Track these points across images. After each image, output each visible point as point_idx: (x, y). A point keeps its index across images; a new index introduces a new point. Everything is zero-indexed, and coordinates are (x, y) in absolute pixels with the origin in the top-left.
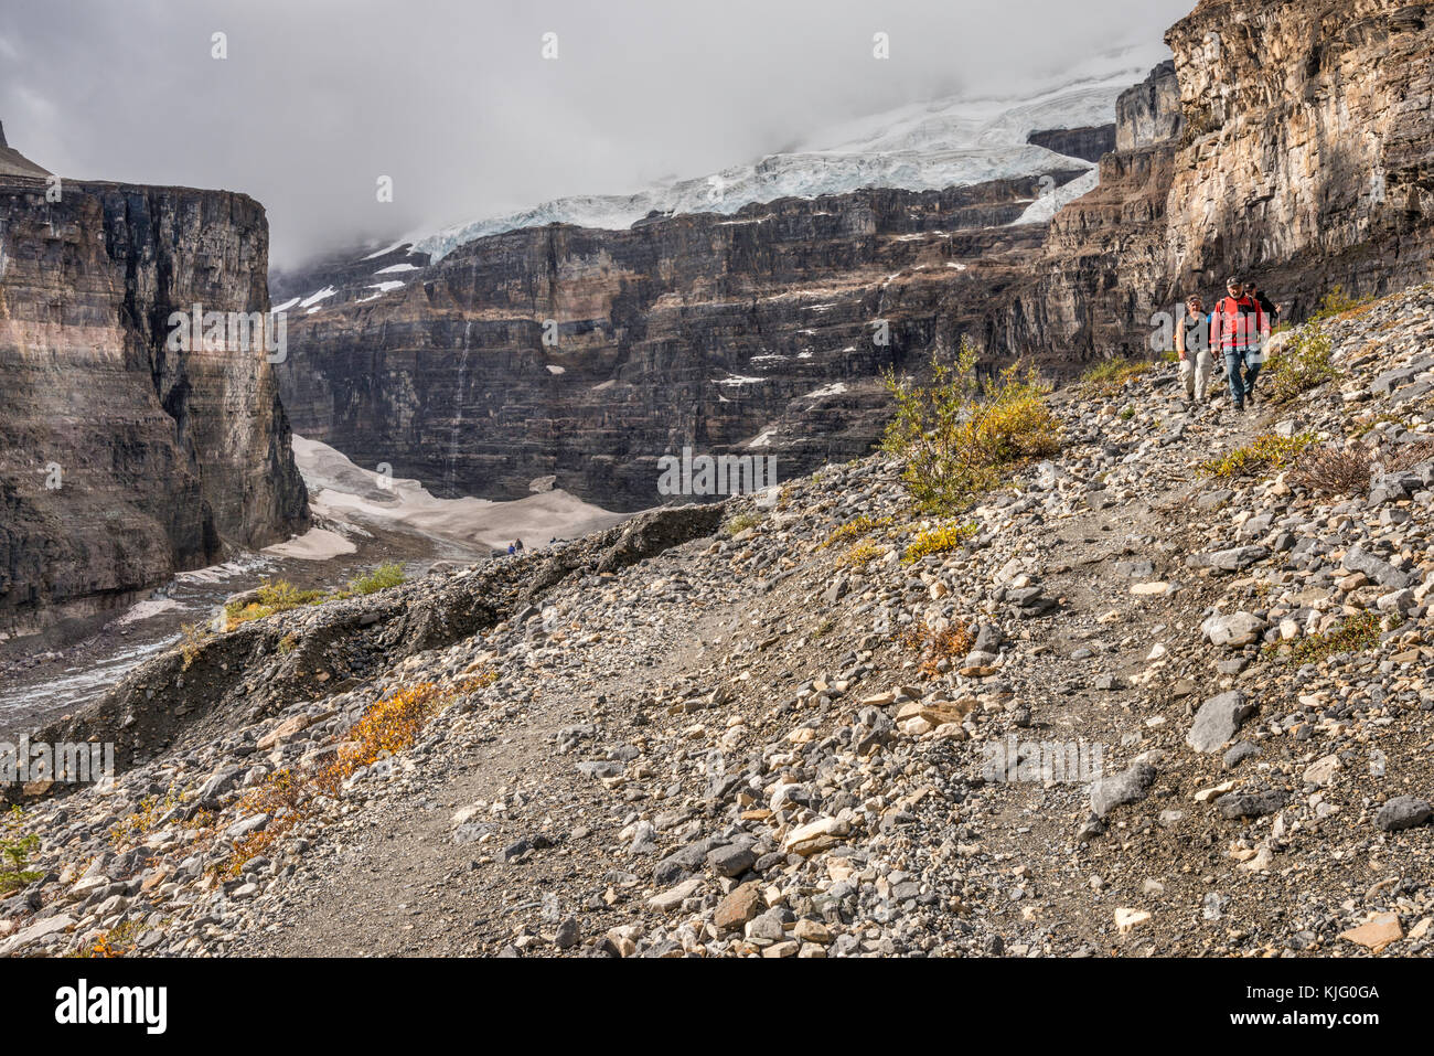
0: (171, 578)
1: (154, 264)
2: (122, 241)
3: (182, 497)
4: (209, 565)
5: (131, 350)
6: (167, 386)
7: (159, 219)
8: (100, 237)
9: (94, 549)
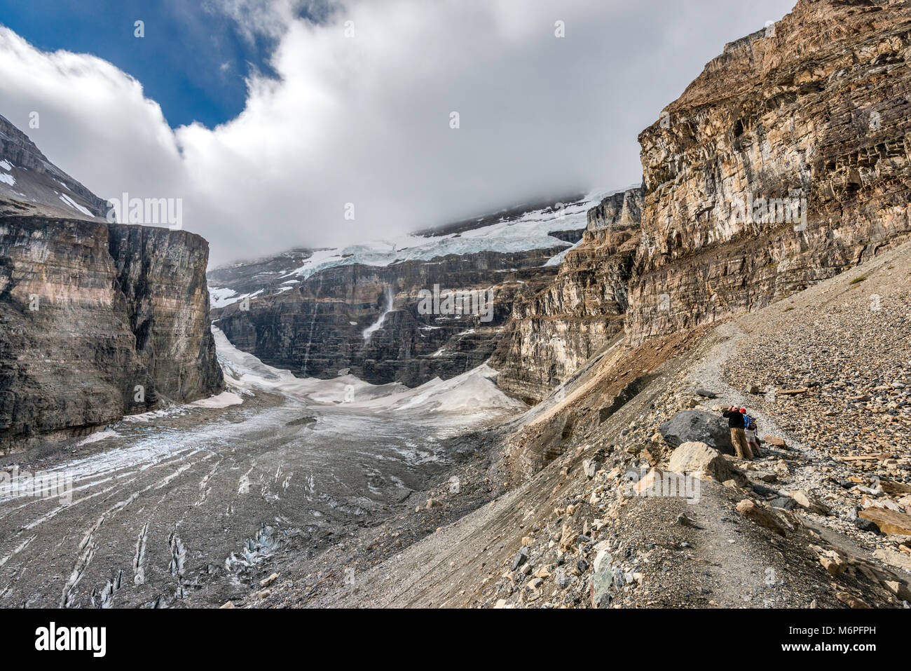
0: (121, 419)
1: (140, 262)
2: (124, 250)
3: (134, 376)
4: (147, 411)
5: (118, 301)
6: (140, 321)
7: (146, 241)
8: (105, 245)
9: (71, 404)
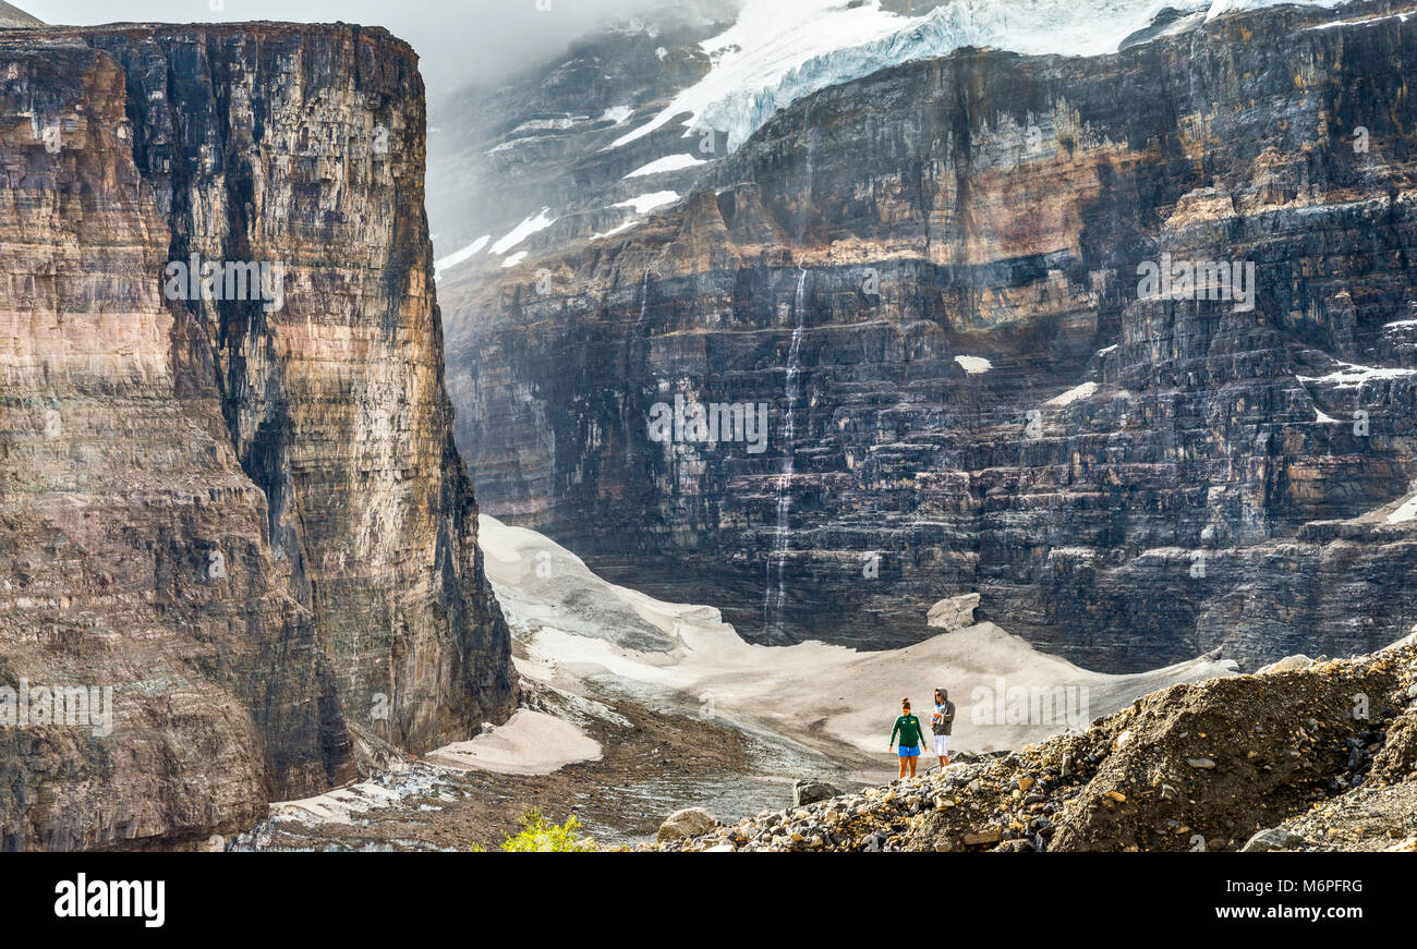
0: (262, 814)
1: (220, 181)
2: (162, 140)
3: (280, 649)
4: (331, 786)
5: (184, 355)
6: (249, 424)
7: (228, 91)
8: (121, 133)
9: (120, 757)
